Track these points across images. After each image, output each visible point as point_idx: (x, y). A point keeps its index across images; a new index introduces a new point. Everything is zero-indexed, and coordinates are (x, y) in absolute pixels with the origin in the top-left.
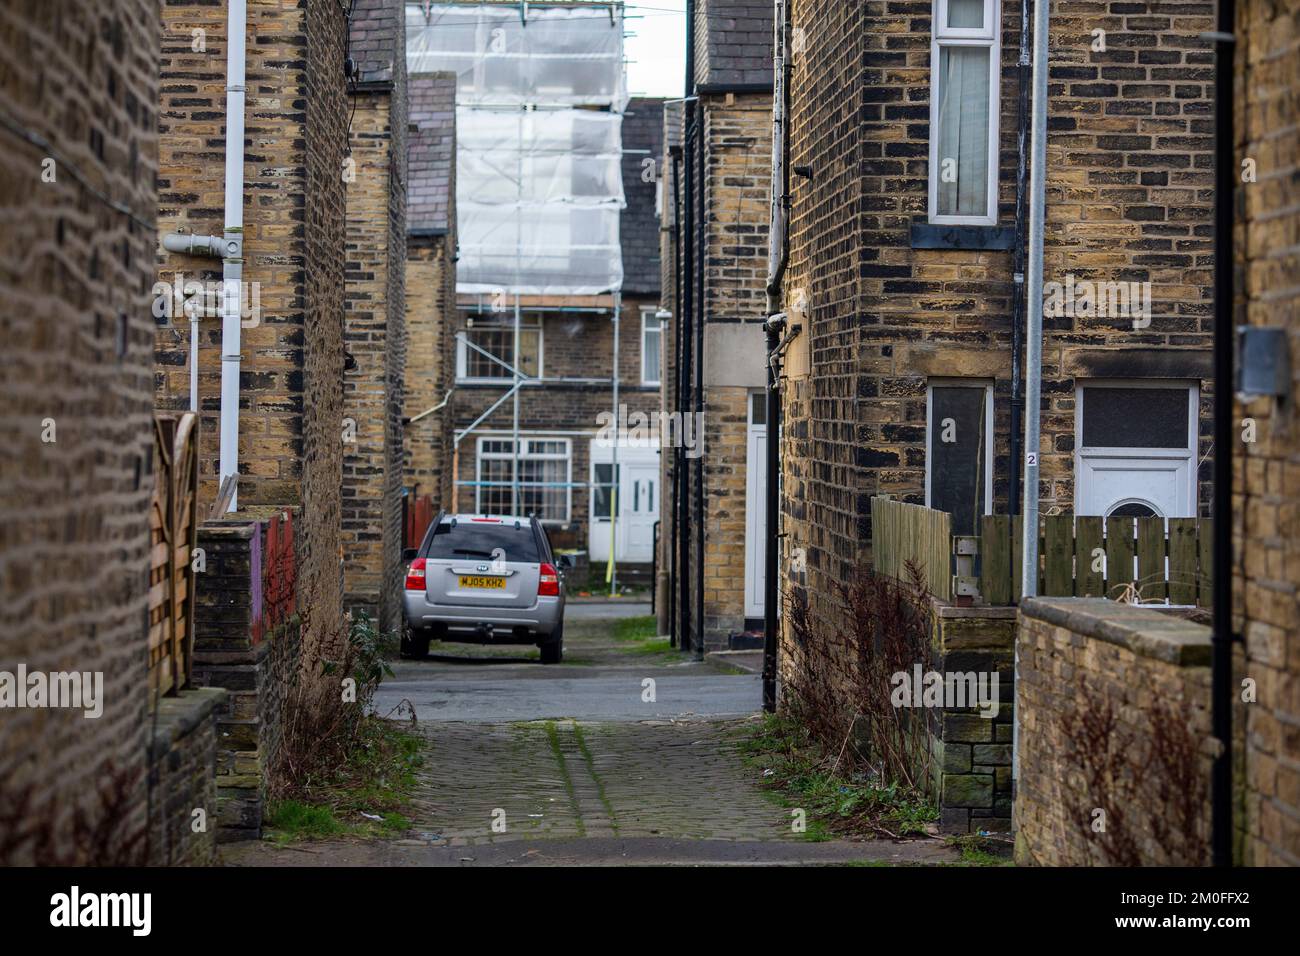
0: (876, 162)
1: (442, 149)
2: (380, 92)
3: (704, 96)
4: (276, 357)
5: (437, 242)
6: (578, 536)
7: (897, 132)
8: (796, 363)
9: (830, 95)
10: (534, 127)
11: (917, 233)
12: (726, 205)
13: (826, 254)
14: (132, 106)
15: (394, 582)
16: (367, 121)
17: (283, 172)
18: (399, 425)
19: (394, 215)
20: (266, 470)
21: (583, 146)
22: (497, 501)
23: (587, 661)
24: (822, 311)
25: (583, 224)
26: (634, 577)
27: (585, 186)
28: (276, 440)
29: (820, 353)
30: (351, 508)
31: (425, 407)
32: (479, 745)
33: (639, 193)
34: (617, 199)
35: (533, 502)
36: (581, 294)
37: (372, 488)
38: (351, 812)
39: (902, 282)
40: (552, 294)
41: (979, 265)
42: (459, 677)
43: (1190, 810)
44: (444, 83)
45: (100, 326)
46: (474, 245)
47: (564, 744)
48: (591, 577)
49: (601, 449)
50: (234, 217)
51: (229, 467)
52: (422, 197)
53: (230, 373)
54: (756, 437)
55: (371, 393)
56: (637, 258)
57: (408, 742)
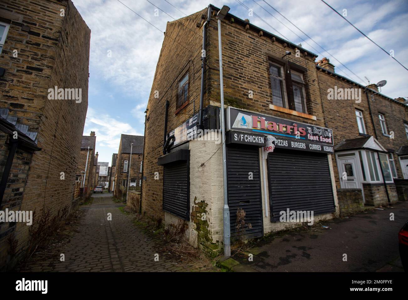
0: (121, 169)
1: (99, 169)
2: (96, 166)
3: (112, 166)
4: (87, 178)
5: (98, 173)
6: (104, 187)
7: (122, 167)
8: (116, 179)
9: (119, 166)
10: (103, 168)
11: (123, 172)
12: (113, 171)
13: (118, 173)
14: (76, 162)
15: (94, 189)
16: (94, 167)
17: (89, 168)
18: (95, 182)
19: (96, 171)
20: (86, 184)
21: (106, 169)
22: (100, 185)
23: (104, 193)
24: (118, 176)
25: (106, 172)
26: (107, 189)
27: (106, 171)
28: (87, 183)
29: (117, 178)
30: (92, 186)
31: (97, 181)
32: (97, 198)
33: (109, 171)
34: (108, 171)
35: (102, 185)
36: (106, 175)
37: (93, 185)
38: (88, 203)
39: (122, 175)
40: (104, 175)
41: (126, 174)
42: (97, 194)
43: (138, 203)
44: (99, 166)
45: (70, 176)
46: (100, 173)
47: (102, 198)
48: (105, 189)
49: (106, 183)
50: (86, 171)
51: (84, 184)
52: (97, 171)
53: (84, 179)
54: (114, 182)
55: (94, 180)
56: (108, 174)
57: (93, 198)
